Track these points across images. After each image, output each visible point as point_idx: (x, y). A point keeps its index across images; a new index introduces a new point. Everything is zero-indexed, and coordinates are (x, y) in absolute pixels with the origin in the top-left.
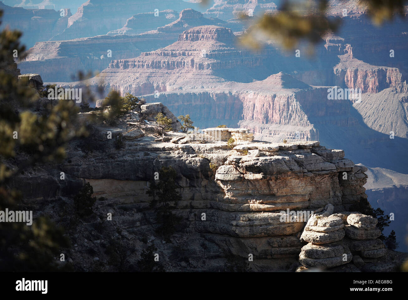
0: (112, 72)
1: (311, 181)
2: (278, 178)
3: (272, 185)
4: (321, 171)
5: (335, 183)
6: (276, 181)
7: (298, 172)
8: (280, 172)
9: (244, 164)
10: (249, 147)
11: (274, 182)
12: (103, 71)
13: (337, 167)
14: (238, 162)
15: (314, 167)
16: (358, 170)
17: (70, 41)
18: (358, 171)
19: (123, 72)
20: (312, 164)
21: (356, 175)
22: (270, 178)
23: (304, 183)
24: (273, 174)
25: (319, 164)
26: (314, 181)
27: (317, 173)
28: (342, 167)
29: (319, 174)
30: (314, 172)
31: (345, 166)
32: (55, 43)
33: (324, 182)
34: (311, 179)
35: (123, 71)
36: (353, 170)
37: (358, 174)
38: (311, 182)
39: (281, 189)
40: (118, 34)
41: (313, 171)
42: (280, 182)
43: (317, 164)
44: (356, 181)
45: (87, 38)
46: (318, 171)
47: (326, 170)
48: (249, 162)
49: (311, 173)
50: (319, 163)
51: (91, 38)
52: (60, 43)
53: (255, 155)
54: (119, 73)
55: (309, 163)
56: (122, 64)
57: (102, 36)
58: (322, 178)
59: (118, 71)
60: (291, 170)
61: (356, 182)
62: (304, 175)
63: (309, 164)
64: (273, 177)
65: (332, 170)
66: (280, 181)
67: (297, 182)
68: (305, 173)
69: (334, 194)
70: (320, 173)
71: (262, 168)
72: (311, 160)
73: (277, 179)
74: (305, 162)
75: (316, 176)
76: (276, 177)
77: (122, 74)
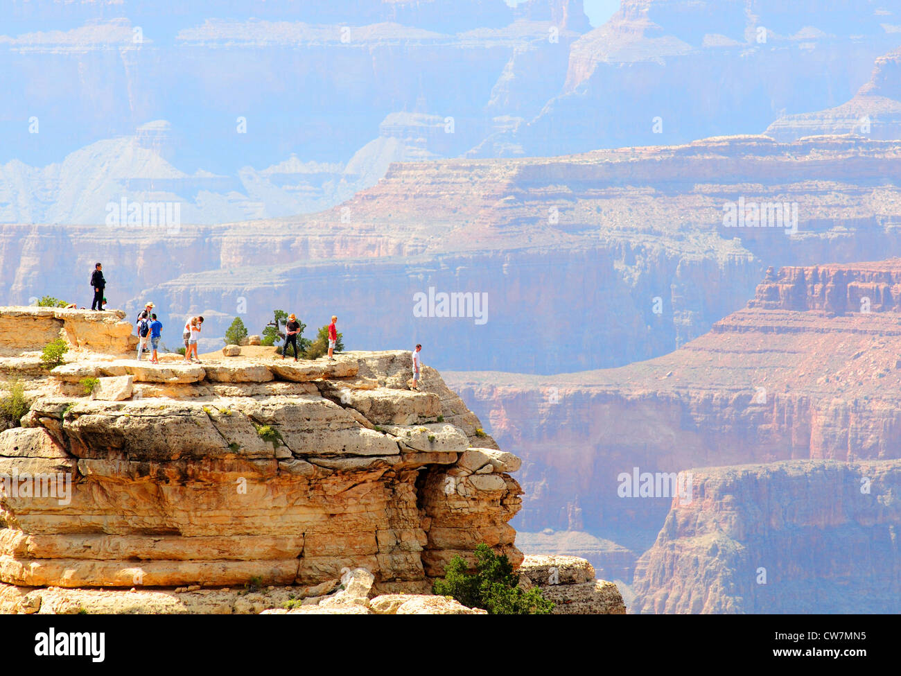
0: (766, 330)
1: (311, 489)
2: (190, 472)
3: (170, 499)
4: (343, 458)
5: (401, 506)
6: (184, 485)
7: (256, 457)
8: (192, 455)
9: (75, 423)
10: (102, 367)
11: (176, 490)
12: (722, 322)
13: (404, 447)
14: (58, 415)
15: (315, 441)
16: (482, 464)
17: (565, 160)
18: (481, 468)
19: (829, 330)
20: (309, 431)
21: (473, 478)
22: (159, 472)
23: (284, 498)
24: (170, 461)
25: (336, 433)
26: (321, 493)
27: (328, 462)
28: (422, 449)
29: (334, 469)
30: (316, 460)
31: (432, 447)
32: (489, 168)
33: (356, 499)
34: (309, 484)
35: (824, 324)
36: (465, 461)
37: (479, 477)
38: (311, 493)
39: (199, 514)
40: (822, 132)
41: (314, 455)
42: (197, 490)
43: (329, 432)
44: (474, 499)
45: (651, 148)
46: (334, 456)
47: (362, 456)
48: (91, 416)
49: (303, 462)
50: (339, 430)
51: (673, 147)
52: (514, 172)
53: (115, 396)
54: (802, 337)
55: (300, 428)
56: (823, 290)
57: (732, 142)
58: (350, 484)
59: (798, 325)
60: (233, 446)
61: (472, 503)
62: (279, 469)
63: (299, 431)
64: (171, 471)
65: (384, 456)
66: (198, 485)
67: (258, 492)
68: (283, 459)
69: (397, 544)
70: (339, 462)
71: (130, 438)
72: (309, 420)
73: (184, 478)
74: (285, 423)
75: (327, 476)
76: (180, 472)
77: (822, 339)
